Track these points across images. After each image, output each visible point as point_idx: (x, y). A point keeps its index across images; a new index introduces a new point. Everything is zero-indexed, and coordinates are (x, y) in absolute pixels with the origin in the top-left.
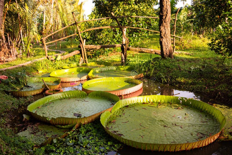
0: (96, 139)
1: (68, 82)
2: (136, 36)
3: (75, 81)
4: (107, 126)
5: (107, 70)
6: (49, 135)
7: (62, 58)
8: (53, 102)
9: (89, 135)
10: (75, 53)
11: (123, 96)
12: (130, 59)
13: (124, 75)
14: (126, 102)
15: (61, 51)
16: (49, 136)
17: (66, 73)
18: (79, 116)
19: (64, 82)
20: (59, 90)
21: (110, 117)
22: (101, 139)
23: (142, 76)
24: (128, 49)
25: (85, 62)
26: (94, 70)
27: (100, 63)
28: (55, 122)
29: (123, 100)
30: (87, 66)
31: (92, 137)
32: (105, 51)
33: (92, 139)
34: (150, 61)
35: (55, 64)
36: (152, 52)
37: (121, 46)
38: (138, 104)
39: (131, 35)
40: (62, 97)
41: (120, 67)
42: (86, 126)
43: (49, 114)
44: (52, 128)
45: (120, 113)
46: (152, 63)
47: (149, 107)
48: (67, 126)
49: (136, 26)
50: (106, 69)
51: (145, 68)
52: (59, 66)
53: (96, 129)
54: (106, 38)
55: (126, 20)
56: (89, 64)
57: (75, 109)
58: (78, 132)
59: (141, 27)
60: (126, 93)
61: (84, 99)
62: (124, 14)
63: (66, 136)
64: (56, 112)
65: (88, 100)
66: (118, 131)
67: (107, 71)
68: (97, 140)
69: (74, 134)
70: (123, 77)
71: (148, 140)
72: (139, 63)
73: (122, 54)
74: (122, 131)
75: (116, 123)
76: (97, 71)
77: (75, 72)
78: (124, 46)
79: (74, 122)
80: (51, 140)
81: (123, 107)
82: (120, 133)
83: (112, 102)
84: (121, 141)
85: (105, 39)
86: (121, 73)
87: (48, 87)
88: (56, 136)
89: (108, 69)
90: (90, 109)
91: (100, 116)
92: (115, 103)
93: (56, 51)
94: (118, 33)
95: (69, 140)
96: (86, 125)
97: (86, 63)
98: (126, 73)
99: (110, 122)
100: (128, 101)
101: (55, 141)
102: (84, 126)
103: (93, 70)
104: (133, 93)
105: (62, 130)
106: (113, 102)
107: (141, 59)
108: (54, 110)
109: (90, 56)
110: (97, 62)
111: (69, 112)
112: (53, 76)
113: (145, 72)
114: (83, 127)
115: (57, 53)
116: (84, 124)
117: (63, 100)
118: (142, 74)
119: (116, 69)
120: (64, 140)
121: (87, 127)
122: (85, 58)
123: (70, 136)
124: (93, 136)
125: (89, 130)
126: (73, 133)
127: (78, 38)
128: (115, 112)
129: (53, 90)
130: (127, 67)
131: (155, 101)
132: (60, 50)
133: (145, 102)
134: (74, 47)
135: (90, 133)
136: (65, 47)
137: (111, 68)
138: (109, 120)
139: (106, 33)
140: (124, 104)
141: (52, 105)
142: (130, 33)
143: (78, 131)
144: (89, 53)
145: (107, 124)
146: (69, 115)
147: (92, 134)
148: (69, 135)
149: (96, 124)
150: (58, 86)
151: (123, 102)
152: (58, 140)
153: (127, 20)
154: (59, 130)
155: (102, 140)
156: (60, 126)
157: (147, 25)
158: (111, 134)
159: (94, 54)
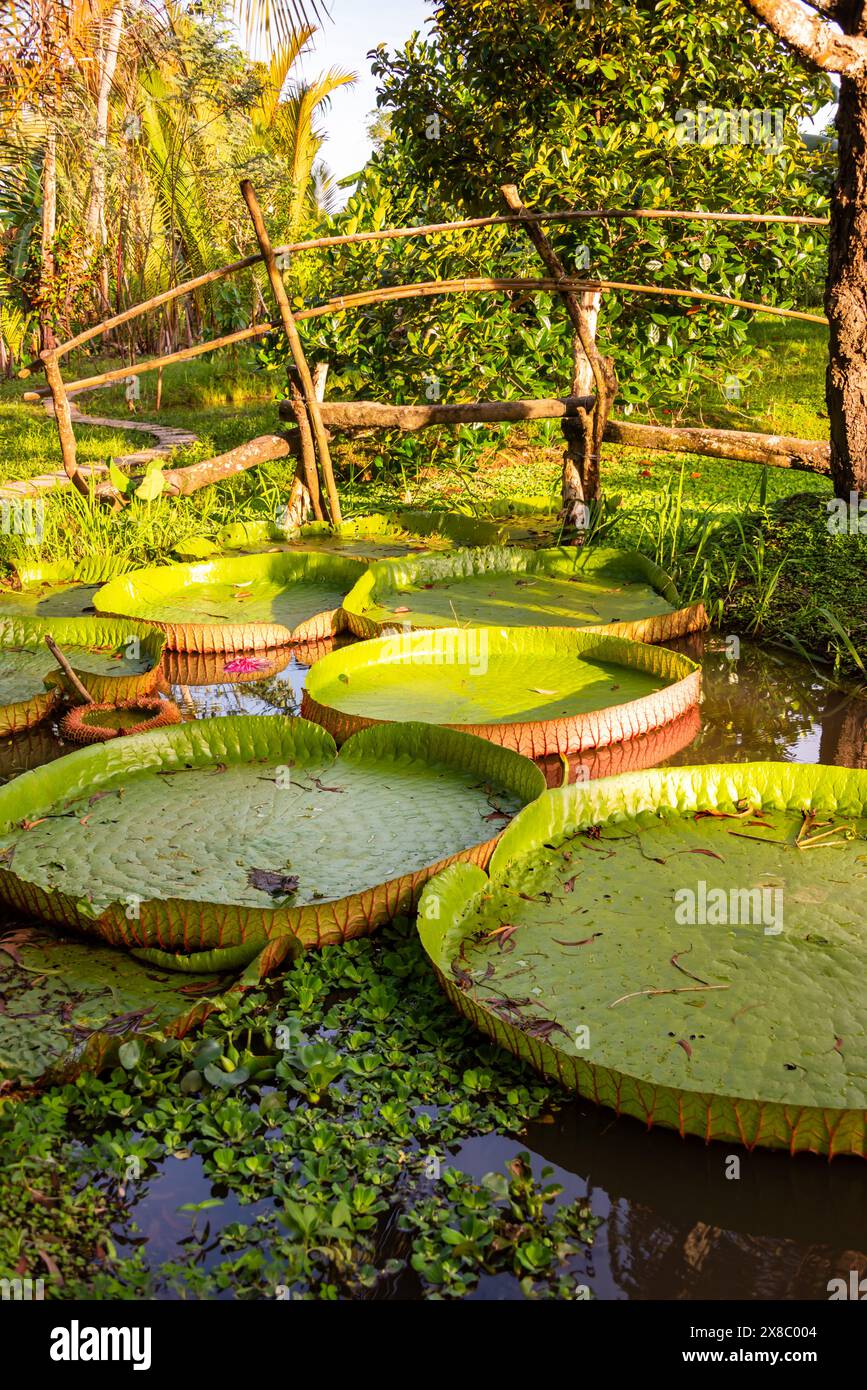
0: (390, 1050)
1: (213, 653)
2: (670, 342)
3: (259, 644)
4: (463, 966)
5: (465, 571)
6: (90, 1014)
7: (169, 487)
8: (114, 788)
9: (344, 1023)
10: (257, 451)
11: (571, 757)
12: (624, 492)
13: (579, 610)
14: (586, 800)
15: (161, 432)
16: (92, 1017)
17: (195, 591)
18: (284, 887)
19: (184, 652)
20: (156, 710)
21: (483, 901)
22: (421, 1047)
23: (698, 621)
24: (612, 434)
25: (320, 514)
26: (384, 570)
27: (419, 520)
28: (129, 929)
29: (566, 791)
30: (337, 538)
31: (366, 1036)
32: (455, 443)
33: (367, 1047)
34: (758, 519)
35: (128, 525)
36: (770, 453)
37: (561, 409)
38: (662, 816)
39: (634, 329)
40: (173, 757)
41: (555, 551)
42: (324, 959)
43: (92, 873)
44: (114, 969)
45: (542, 876)
46: (769, 536)
47: (735, 841)
48: (206, 955)
49: (671, 270)
50: (459, 565)
51: (717, 567)
52: (151, 538)
53: (391, 981)
54: (467, 351)
55: (599, 232)
56: (347, 528)
57: (256, 842)
58: (278, 996)
59: (703, 277)
60: (588, 742)
61: (317, 773)
62: (587, 186)
63: (199, 1026)
64: (132, 857)
65: (339, 783)
66: (527, 1002)
67: (465, 580)
68: (395, 1057)
69: (252, 1014)
70: (568, 631)
71: (725, 1070)
72: (681, 533)
73: (570, 464)
74: (552, 1001)
75: (521, 947)
76: (402, 580)
77: (256, 583)
78: (582, 410)
79: (252, 934)
80: (103, 1052)
81: (568, 839)
82: (543, 1016)
83: (499, 803)
84: (551, 1070)
85: (458, 358)
86: (559, 600)
87: (82, 689)
88: (135, 1019)
89: (476, 569)
90: (352, 844)
91: (415, 896)
92: (518, 810)
93: (128, 425)
94: (546, 321)
95: (216, 1052)
96: (325, 950)
97: (326, 518)
98: (593, 596)
99: (480, 937)
100: (600, 797)
101: (130, 1056)
102: (314, 956)
103: (375, 574)
104: (635, 738)
105: (175, 982)
106: (503, 796)
107: (695, 494)
108: (121, 841)
109: (358, 468)
110: (400, 510)
111: (220, 859)
112: (118, 612)
113: (717, 592)
114: (307, 966)
115: (138, 446)
116: (316, 948)
117: (178, 777)
118: (701, 609)
119: (523, 567)
120: (186, 1047)
121: (332, 966)
122: (322, 482)
123: (226, 1023)
124: (371, 1030)
125: (344, 984)
126: (241, 1003)
127: (279, 347)
128: (513, 872)
129: (118, 709)
130: (600, 557)
131: (781, 805)
132: (153, 421)
133: (712, 805)
134: (249, 399)
135: (349, 1007)
136: (191, 401)
137: (492, 560)
138: (470, 925)
139: (462, 319)
140: (571, 819)
141: (107, 808)
142: (624, 321)
143: (276, 993)
144: (348, 448)
145: (456, 951)
146: (218, 882)
147: (364, 1013)
148: (221, 1017)
149: (391, 946)
150: (147, 681)
151: (566, 804)
152: (150, 1048)
153: (611, 229)
154: (153, 978)
155: (427, 1057)
156: (160, 956)
157: (743, 267)
158: (482, 1022)
159: (384, 457)
